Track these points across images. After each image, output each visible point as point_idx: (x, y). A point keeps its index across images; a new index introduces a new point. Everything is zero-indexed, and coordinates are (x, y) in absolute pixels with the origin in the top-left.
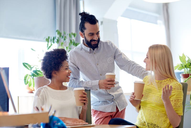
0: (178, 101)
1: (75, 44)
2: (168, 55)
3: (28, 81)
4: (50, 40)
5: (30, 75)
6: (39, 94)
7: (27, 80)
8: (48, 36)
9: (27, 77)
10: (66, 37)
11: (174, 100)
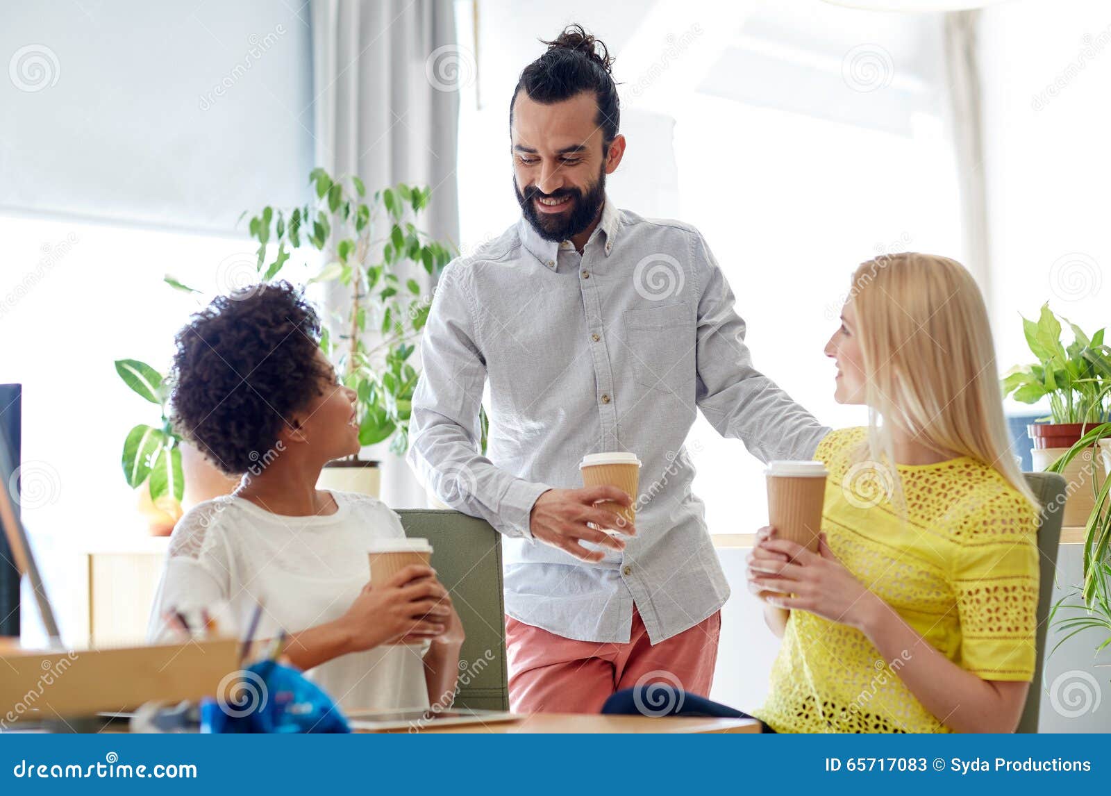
0: (1007, 599)
1: (418, 254)
2: (965, 317)
3: (147, 464)
4: (273, 226)
5: (158, 432)
6: (194, 544)
7: (143, 460)
8: (262, 208)
9: (138, 440)
10: (365, 211)
11: (983, 592)
